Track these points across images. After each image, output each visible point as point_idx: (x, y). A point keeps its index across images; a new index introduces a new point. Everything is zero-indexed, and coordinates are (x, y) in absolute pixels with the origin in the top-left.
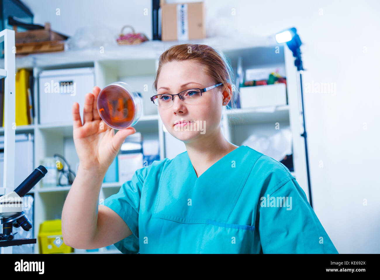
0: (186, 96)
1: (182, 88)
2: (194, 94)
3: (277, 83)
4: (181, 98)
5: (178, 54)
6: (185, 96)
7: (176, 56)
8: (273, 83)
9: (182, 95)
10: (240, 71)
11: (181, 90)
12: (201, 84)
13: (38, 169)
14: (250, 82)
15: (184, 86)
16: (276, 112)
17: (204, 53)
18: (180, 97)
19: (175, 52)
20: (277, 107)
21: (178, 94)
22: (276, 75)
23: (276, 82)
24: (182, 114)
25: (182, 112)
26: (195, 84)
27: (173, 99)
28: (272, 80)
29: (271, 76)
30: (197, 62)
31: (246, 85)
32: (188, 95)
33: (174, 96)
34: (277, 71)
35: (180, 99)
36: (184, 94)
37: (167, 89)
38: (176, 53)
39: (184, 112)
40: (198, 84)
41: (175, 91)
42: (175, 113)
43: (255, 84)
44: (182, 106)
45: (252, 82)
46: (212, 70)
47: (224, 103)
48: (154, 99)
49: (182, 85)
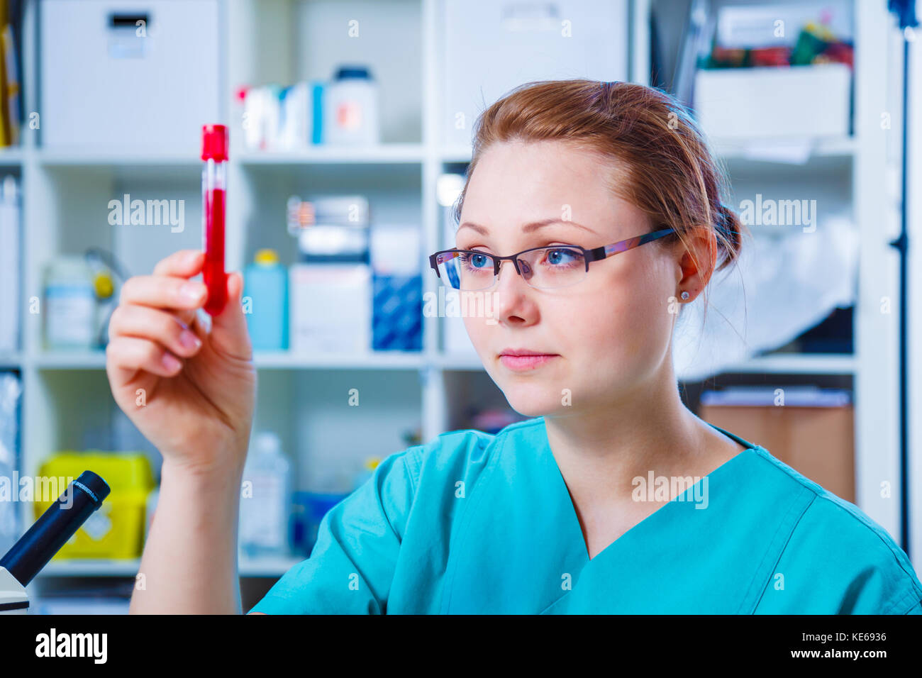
0: (541, 263)
2: (565, 260)
3: (824, 60)
4: (524, 270)
5: (529, 118)
6: (535, 265)
7: (524, 123)
8: (808, 61)
9: (527, 262)
12: (592, 228)
14: (731, 52)
15: (534, 227)
17: (621, 117)
18: (520, 265)
19: (522, 107)
20: (817, 143)
21: (513, 258)
22: (821, 32)
23: (819, 57)
25: (522, 320)
26: (572, 228)
27: (497, 271)
28: (806, 51)
29: (804, 35)
30: (592, 151)
31: (722, 60)
32: (548, 261)
33: (502, 261)
34: (826, 20)
35: (519, 273)
37: (482, 231)
38: (525, 113)
40: (580, 226)
41: (506, 242)
42: (499, 321)
45: (739, 51)
46: (639, 183)
47: (684, 293)
48: (441, 262)
49: (525, 225)
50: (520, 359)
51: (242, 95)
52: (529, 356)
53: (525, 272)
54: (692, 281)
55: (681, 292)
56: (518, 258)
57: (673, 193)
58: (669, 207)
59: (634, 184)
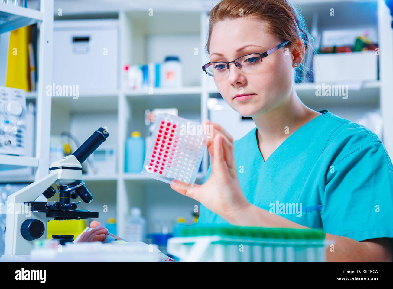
1: (238, 53)
3: (366, 50)
5: (230, 10)
6: (243, 63)
7: (229, 13)
8: (360, 50)
9: (239, 62)
10: (315, 33)
11: (238, 55)
12: (261, 46)
13: (99, 131)
14: (327, 48)
15: (240, 50)
16: (363, 90)
18: (237, 64)
20: (364, 82)
21: (234, 62)
22: (365, 39)
23: (364, 49)
24: (240, 85)
25: (241, 83)
26: (254, 47)
27: (228, 67)
28: (359, 46)
29: (358, 40)
30: (255, 18)
31: (323, 51)
32: (247, 62)
33: (230, 63)
34: (366, 35)
35: (237, 67)
36: (241, 60)
37: (220, 55)
39: (243, 83)
40: (257, 46)
42: (232, 85)
43: (335, 50)
44: (239, 76)
45: (331, 48)
46: (274, 26)
47: (295, 64)
48: (206, 68)
49: (237, 49)
50: (242, 97)
51: (127, 68)
52: (245, 95)
53: (239, 66)
54: (297, 59)
55: (294, 64)
56: (236, 61)
57: (286, 28)
58: (286, 33)
59: (273, 27)
